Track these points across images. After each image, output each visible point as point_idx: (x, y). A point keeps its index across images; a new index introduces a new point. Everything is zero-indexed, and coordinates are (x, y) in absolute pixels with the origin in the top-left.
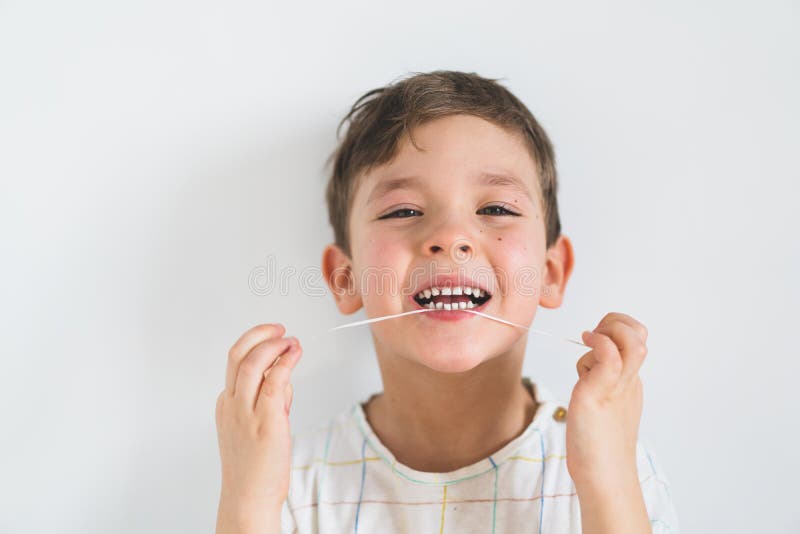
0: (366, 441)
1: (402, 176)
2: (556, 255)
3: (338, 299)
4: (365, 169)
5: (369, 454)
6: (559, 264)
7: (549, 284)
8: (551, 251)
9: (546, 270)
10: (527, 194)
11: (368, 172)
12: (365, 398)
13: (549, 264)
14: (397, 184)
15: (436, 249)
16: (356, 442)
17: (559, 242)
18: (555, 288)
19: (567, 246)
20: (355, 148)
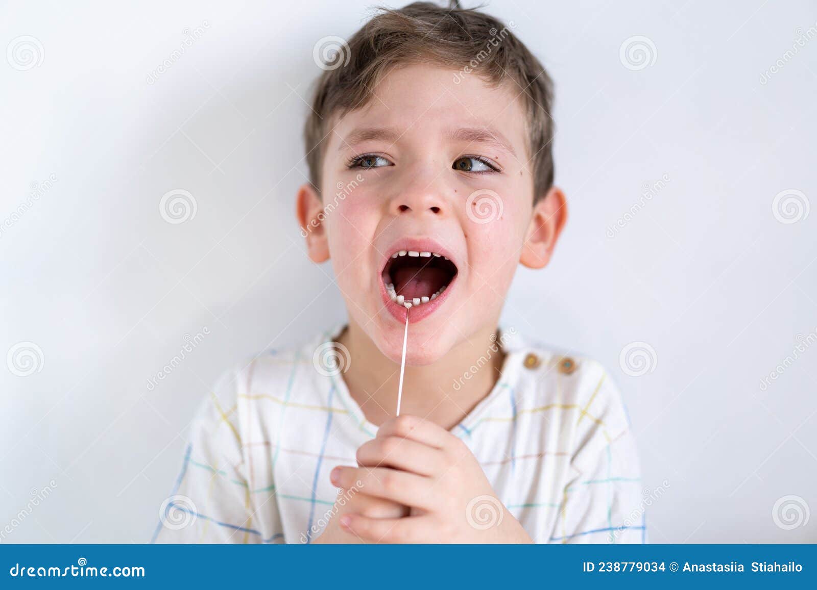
0: (334, 387)
1: (378, 126)
2: (547, 209)
3: (310, 245)
4: (339, 112)
5: (335, 404)
6: (549, 218)
7: (535, 242)
8: (540, 206)
9: (533, 226)
10: (510, 148)
11: (342, 116)
12: (336, 332)
13: (539, 219)
14: (372, 135)
15: (404, 208)
16: (326, 387)
17: (551, 195)
18: (542, 247)
19: (560, 199)
20: (331, 88)
